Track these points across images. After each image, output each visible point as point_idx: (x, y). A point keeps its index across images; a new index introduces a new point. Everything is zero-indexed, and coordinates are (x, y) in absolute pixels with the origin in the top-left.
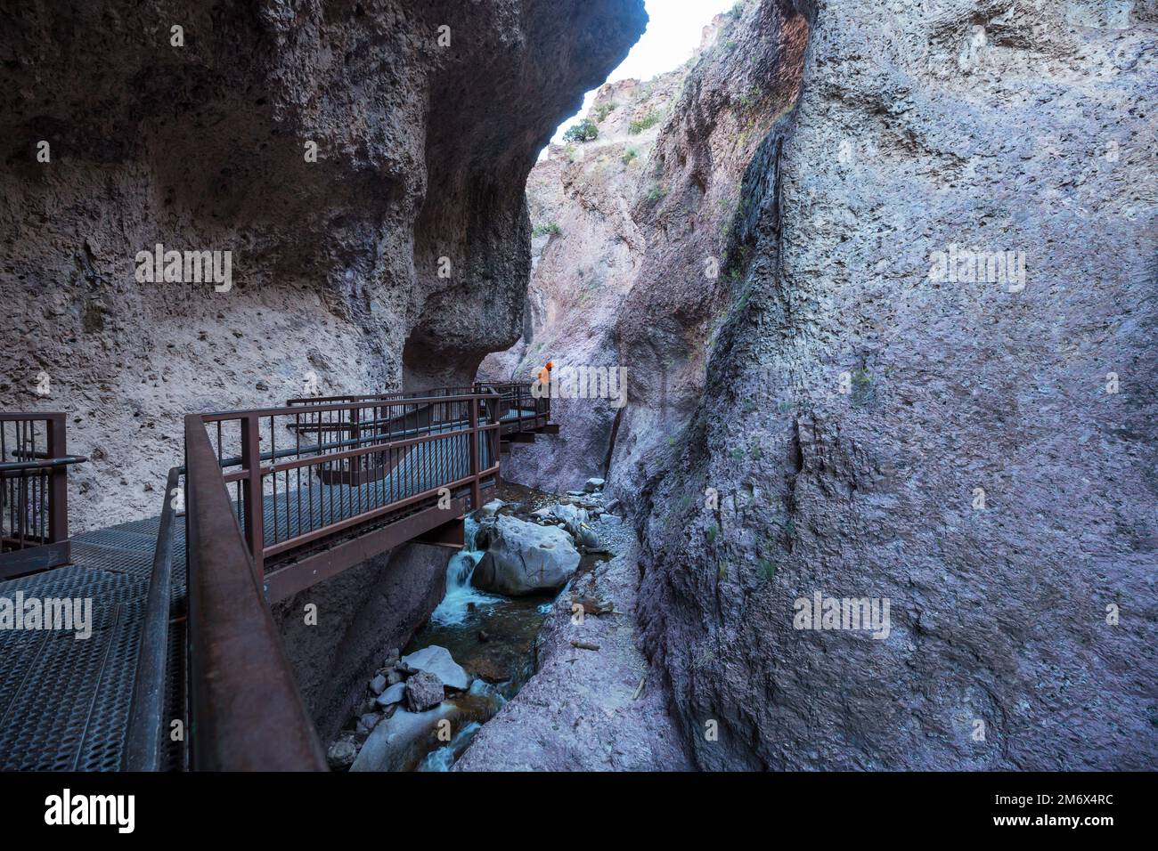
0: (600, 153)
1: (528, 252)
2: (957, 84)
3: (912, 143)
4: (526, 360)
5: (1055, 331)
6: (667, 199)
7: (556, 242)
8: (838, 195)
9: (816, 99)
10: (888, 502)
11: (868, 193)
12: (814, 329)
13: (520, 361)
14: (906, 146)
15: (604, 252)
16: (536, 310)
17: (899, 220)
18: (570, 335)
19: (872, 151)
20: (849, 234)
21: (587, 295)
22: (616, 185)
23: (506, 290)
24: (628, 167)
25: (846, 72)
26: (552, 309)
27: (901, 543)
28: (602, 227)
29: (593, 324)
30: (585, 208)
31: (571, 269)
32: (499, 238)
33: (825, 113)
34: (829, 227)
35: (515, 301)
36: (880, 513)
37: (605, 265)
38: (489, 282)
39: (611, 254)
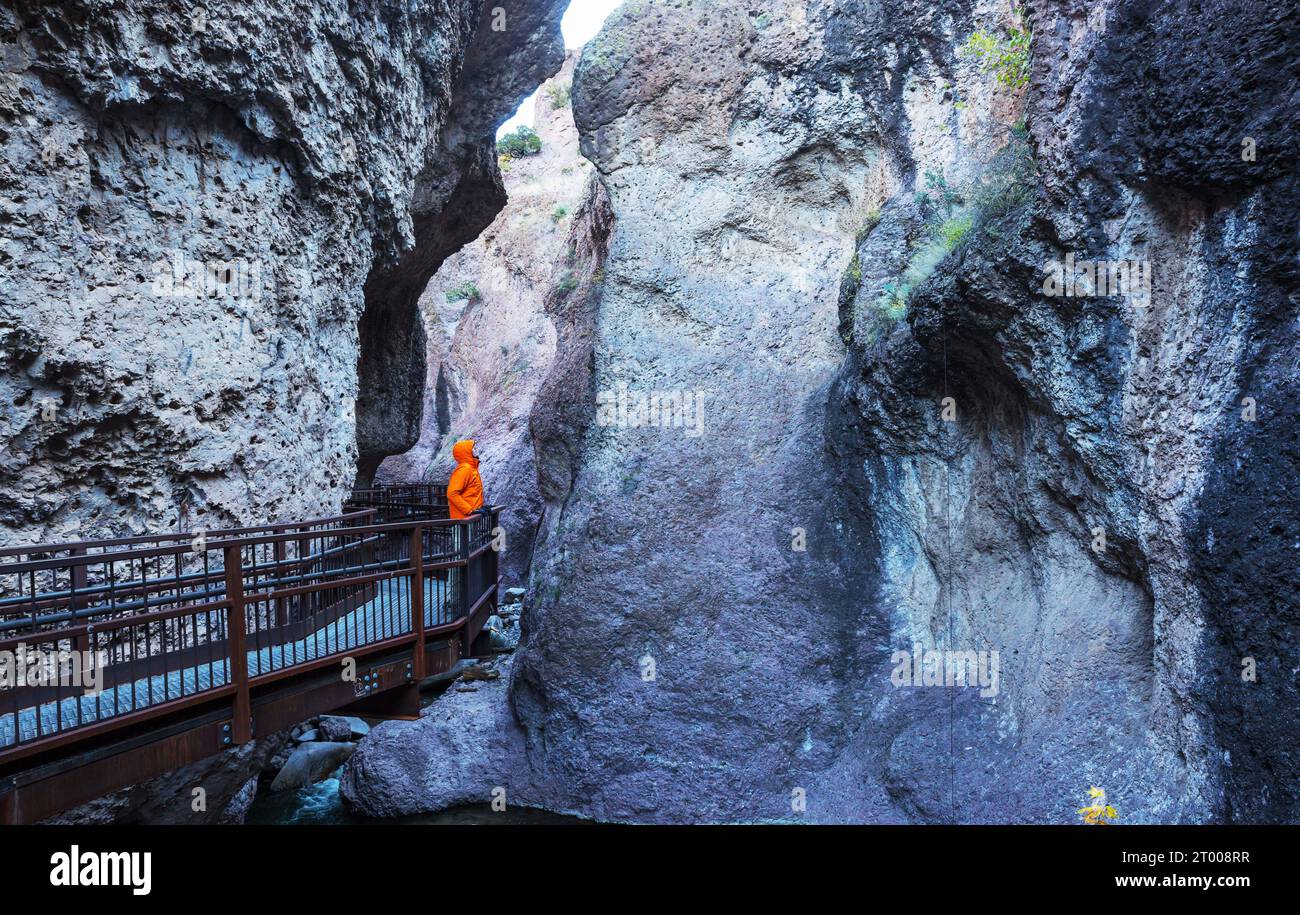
0: (527, 205)
1: (423, 362)
2: (720, 267)
3: (681, 312)
4: (439, 456)
5: (750, 444)
6: (577, 291)
7: (477, 308)
8: (629, 350)
9: (613, 284)
10: (621, 549)
11: (651, 348)
12: (614, 443)
13: (434, 456)
14: (680, 314)
15: (533, 326)
16: (454, 392)
17: (668, 369)
18: (490, 427)
19: (656, 317)
20: (637, 377)
21: (511, 379)
22: (544, 248)
23: (401, 400)
24: (557, 227)
25: (630, 268)
26: (473, 391)
27: (625, 571)
28: (529, 295)
29: (515, 414)
30: (510, 270)
31: (494, 345)
32: (393, 354)
33: (619, 293)
34: (624, 372)
35: (411, 408)
36: (616, 556)
37: (533, 342)
38: (384, 395)
39: (540, 329)
